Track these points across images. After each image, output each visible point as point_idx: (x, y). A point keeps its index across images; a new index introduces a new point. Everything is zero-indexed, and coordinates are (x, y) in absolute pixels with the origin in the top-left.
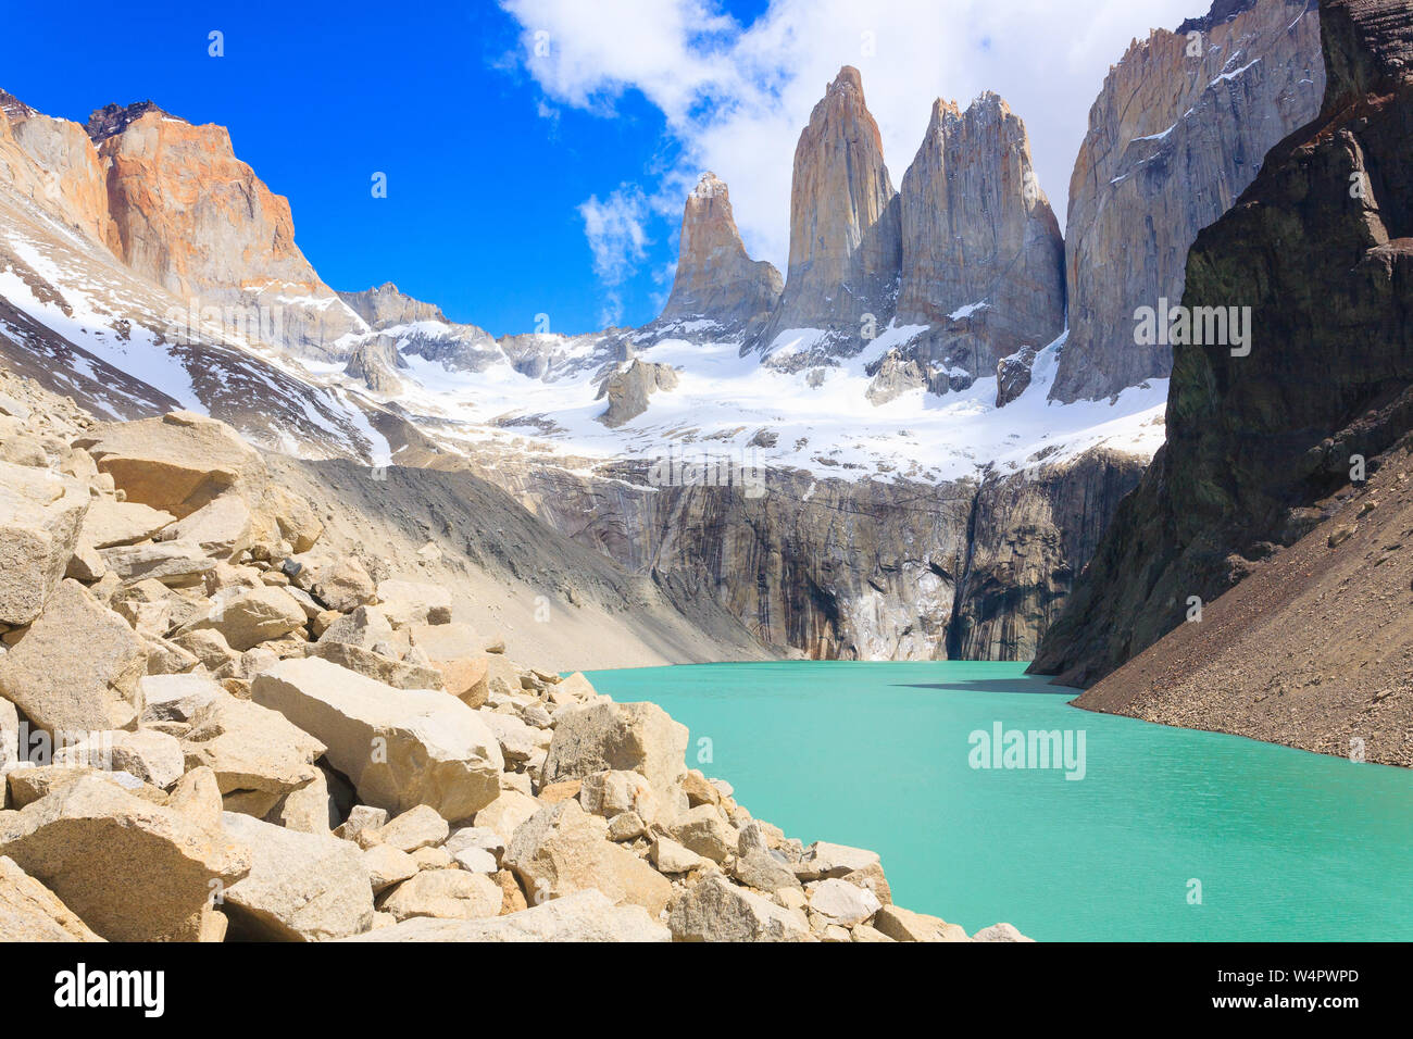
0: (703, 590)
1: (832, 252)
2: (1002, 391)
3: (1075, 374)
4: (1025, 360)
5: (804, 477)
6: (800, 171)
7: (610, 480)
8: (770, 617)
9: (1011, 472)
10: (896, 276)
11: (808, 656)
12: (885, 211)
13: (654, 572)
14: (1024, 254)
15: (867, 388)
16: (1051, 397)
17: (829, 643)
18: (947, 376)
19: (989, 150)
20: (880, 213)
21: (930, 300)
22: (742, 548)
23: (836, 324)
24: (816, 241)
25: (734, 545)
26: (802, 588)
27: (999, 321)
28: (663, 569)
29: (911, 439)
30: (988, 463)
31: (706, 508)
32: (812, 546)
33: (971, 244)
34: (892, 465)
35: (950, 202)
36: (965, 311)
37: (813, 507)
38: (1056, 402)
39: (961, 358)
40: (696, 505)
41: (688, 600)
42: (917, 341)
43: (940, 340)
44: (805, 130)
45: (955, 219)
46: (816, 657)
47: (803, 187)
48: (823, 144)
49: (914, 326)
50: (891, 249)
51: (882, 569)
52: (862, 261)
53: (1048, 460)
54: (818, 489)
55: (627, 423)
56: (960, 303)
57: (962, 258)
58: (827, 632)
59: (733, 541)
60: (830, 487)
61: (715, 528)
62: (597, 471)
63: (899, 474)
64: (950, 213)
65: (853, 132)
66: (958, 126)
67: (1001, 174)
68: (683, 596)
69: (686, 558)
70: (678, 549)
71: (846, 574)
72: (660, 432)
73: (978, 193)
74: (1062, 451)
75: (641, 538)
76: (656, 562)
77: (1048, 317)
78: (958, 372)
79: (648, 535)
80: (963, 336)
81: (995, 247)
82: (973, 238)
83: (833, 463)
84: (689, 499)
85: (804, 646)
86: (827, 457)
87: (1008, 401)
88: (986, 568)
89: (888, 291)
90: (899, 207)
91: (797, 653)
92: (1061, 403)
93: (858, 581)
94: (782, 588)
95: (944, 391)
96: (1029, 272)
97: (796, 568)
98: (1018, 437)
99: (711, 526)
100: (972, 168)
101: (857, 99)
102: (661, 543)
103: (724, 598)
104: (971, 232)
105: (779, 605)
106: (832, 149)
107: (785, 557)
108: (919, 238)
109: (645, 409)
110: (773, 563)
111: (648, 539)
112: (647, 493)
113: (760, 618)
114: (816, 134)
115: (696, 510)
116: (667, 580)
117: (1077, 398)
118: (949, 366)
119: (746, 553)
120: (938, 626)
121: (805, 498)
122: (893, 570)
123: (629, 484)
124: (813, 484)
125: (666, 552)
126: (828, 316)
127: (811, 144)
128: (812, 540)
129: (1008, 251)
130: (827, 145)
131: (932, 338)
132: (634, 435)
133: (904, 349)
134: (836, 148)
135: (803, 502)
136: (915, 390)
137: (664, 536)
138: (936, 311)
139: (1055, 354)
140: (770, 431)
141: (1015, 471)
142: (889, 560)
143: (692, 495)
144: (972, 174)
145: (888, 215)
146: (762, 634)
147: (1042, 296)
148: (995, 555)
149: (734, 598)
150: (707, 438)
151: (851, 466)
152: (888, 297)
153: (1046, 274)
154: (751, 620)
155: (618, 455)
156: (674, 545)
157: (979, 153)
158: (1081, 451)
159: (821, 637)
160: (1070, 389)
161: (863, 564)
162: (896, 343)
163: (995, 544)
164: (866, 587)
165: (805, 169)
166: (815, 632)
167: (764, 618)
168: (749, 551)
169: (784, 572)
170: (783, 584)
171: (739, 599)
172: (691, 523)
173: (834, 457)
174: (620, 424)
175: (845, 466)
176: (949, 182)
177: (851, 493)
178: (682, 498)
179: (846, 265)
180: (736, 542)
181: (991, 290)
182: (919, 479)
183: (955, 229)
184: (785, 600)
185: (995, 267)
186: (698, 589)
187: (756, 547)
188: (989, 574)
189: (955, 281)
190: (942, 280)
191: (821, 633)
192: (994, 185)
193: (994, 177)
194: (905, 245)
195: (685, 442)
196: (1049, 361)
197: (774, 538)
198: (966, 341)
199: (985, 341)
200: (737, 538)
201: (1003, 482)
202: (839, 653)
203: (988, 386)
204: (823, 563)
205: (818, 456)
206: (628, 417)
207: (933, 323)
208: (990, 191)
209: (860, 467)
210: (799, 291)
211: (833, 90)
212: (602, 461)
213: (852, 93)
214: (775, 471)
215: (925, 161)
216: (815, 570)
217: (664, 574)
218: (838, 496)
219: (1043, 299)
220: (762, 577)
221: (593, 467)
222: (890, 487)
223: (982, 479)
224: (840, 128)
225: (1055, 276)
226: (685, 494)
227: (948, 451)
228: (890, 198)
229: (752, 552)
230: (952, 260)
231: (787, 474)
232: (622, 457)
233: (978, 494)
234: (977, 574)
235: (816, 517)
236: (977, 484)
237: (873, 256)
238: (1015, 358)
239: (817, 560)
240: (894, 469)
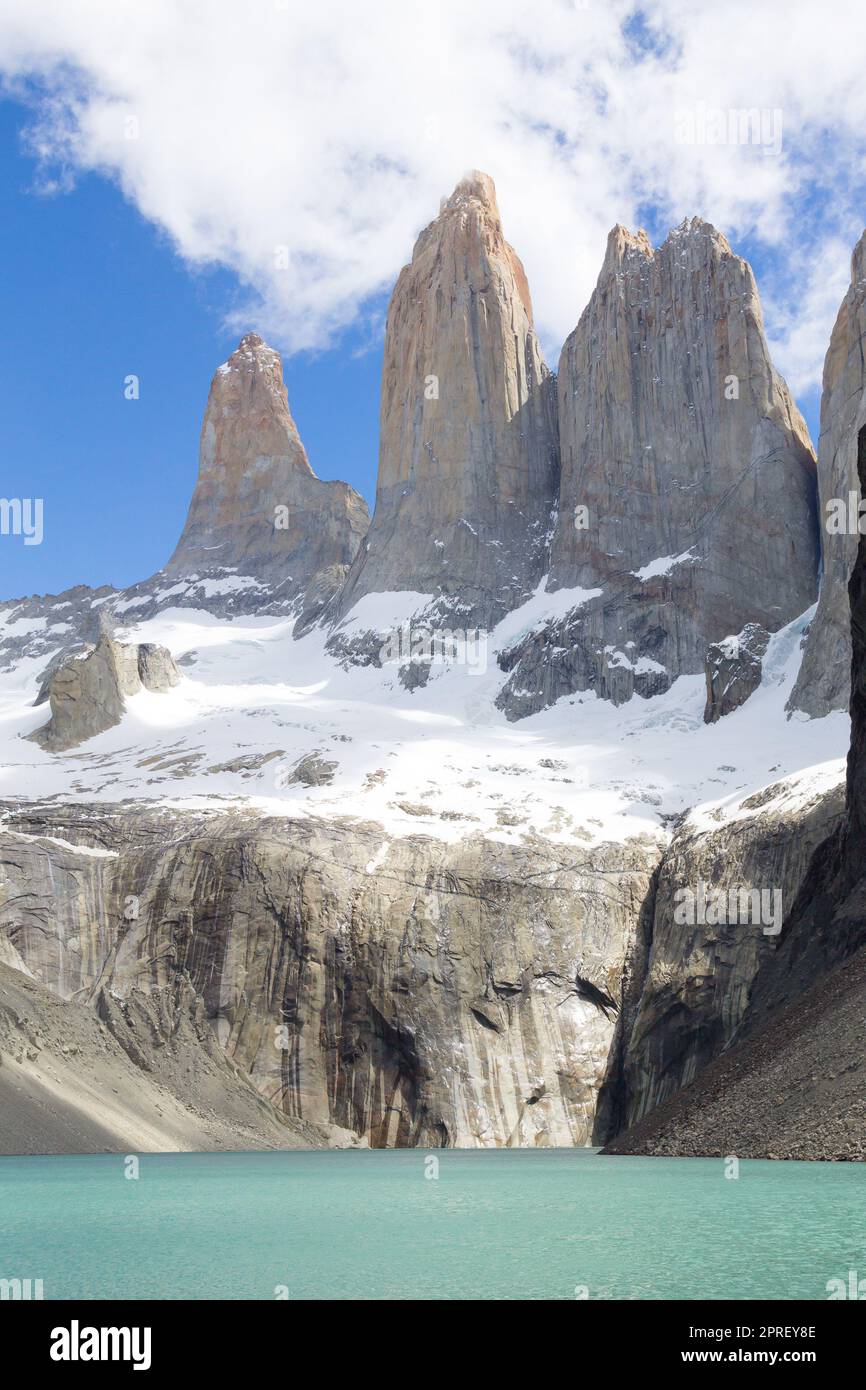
0: (186, 1028)
1: (446, 467)
2: (712, 696)
3: (829, 669)
4: (751, 646)
5: (369, 833)
6: (397, 335)
7: (33, 838)
8: (301, 1073)
9: (713, 826)
10: (550, 508)
11: (365, 1142)
12: (531, 400)
13: (101, 999)
14: (752, 475)
15: (500, 690)
16: (791, 706)
17: (402, 1119)
18: (630, 673)
19: (697, 309)
20: (524, 400)
21: (602, 549)
22: (257, 955)
23: (450, 585)
24: (420, 449)
25: (244, 950)
26: (359, 1023)
27: (713, 584)
28: (117, 992)
29: (561, 774)
30: (680, 811)
31: (199, 886)
32: (379, 950)
33: (668, 457)
34: (520, 814)
35: (635, 393)
36: (658, 567)
37: (382, 883)
38: (798, 714)
39: (652, 640)
40: (182, 880)
41: (157, 1045)
42: (581, 614)
43: (620, 613)
44: (406, 270)
45: (642, 416)
46: (379, 1143)
47: (400, 361)
48: (433, 292)
49: (578, 589)
50: (542, 463)
51: (495, 988)
52: (495, 482)
53: (773, 806)
54: (393, 853)
55: (83, 744)
56: (652, 553)
57: (653, 478)
58: (399, 1100)
59: (245, 941)
60: (413, 850)
61: (212, 921)
62: (13, 822)
63: (532, 828)
64: (636, 408)
65: (479, 274)
66: (645, 270)
67: (716, 348)
68: (151, 1039)
69: (161, 972)
70: (146, 958)
71: (435, 996)
72: (135, 760)
73: (679, 377)
74: (795, 791)
75: (84, 938)
76: (106, 979)
77: (791, 578)
78: (647, 665)
79: (93, 933)
80: (656, 607)
81: (706, 465)
82: (670, 448)
83: (424, 811)
84: (171, 869)
85: (360, 1125)
86: (414, 800)
87: (724, 712)
88: (667, 987)
89: (536, 532)
90: (556, 397)
91: (344, 1136)
92: (807, 716)
93: (456, 1009)
94: (323, 1022)
95: (625, 697)
96: (761, 505)
97: (349, 988)
98: (733, 770)
99: (206, 917)
100: (669, 337)
101: (488, 223)
102: (118, 946)
103: (223, 1043)
104: (669, 439)
105: (317, 1054)
106: (448, 302)
107: (333, 969)
108: (585, 446)
109: (116, 721)
110: (310, 979)
111: (94, 940)
112: (98, 860)
113: (283, 1074)
114: (422, 277)
115: (182, 891)
116: (125, 1010)
117: (832, 708)
118: (633, 656)
119: (264, 961)
120: (590, 1087)
121: (371, 869)
122: (515, 992)
123: (67, 845)
124: (386, 846)
125: (125, 963)
126: (438, 571)
127: (414, 291)
128: (378, 939)
129: (727, 470)
130: (439, 293)
131: (605, 609)
132: (89, 764)
133: (561, 626)
134: (453, 299)
135: (366, 875)
136: (578, 695)
137: (122, 934)
138: (613, 566)
139: (801, 638)
140: (325, 757)
141: (719, 825)
142: (510, 973)
143: (175, 864)
144: (670, 346)
145: (538, 409)
146: (286, 1104)
147: (782, 544)
148: (683, 965)
149: (240, 1042)
150: (216, 769)
151: (454, 816)
152: (537, 542)
153: (788, 511)
154: (269, 1079)
155: (54, 797)
156: (139, 950)
157: (681, 315)
158: (823, 791)
159: (389, 1109)
160: (821, 693)
161: (463, 980)
162: (548, 617)
163: (683, 945)
164: (467, 1020)
165: (405, 332)
166: (377, 1100)
167: (290, 1075)
168: (270, 959)
169: (328, 996)
170: (326, 1015)
171: (248, 1041)
172: (171, 913)
173: (428, 802)
174: (68, 745)
175: (444, 816)
176: (633, 358)
177: (448, 861)
178: (158, 869)
179: (468, 487)
180: (248, 944)
181: (699, 533)
182: (565, 837)
183: (643, 432)
184: (326, 1044)
185: (706, 496)
186: (177, 1027)
187: (282, 952)
188: (674, 997)
189: (643, 518)
190: (622, 515)
191: (389, 1102)
192: (703, 363)
193: (704, 353)
194: (563, 459)
195: (177, 775)
196: (790, 649)
197: (315, 939)
198: (661, 616)
199: (691, 616)
200: (250, 937)
201: (701, 843)
202: (417, 1135)
203: (691, 689)
204: (396, 979)
205: (400, 799)
206: (85, 734)
207: (608, 585)
208: (698, 374)
209: (468, 818)
210: (392, 530)
211: (450, 210)
212: (23, 805)
213: (480, 214)
214: (321, 824)
215: (595, 323)
216: (381, 992)
217: (118, 1001)
218: (426, 866)
219: (782, 547)
220: (289, 1005)
221: (5, 816)
222: (515, 852)
223: (670, 837)
224: (461, 268)
225: (802, 511)
226: (164, 863)
227: (620, 793)
228: (540, 381)
229: (275, 960)
230: (639, 484)
231: (341, 827)
232: (62, 799)
233: (661, 864)
234: (655, 996)
235: (386, 898)
236: (659, 846)
237: (513, 473)
238: (733, 643)
239: (387, 974)
240: (525, 820)
